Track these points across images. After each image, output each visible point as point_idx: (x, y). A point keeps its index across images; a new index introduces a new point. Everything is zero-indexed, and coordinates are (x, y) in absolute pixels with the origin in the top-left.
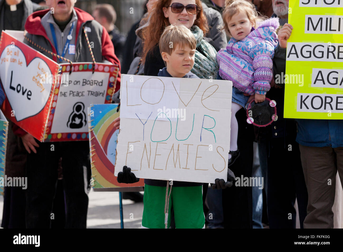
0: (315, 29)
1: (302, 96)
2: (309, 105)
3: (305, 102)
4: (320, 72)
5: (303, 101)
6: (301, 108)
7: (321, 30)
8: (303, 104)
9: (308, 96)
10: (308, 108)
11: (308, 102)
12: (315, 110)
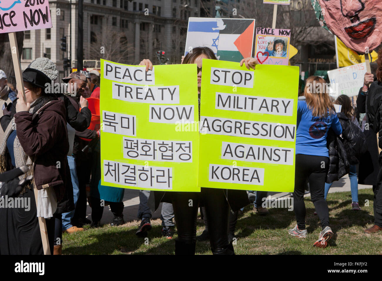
0: (224, 106)
1: (213, 167)
2: (219, 176)
3: (216, 172)
4: (229, 145)
5: (214, 171)
6: (213, 178)
7: (230, 107)
8: (214, 174)
9: (218, 167)
10: (218, 178)
11: (218, 173)
12: (224, 180)
